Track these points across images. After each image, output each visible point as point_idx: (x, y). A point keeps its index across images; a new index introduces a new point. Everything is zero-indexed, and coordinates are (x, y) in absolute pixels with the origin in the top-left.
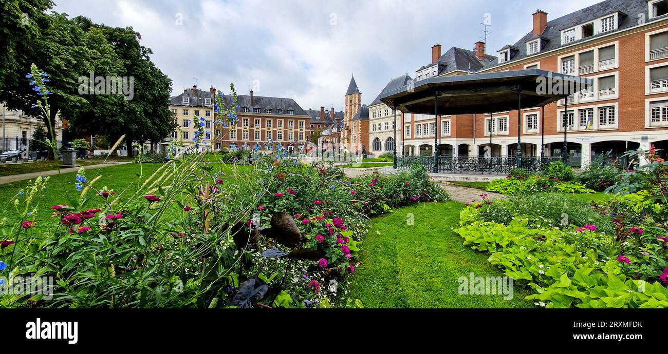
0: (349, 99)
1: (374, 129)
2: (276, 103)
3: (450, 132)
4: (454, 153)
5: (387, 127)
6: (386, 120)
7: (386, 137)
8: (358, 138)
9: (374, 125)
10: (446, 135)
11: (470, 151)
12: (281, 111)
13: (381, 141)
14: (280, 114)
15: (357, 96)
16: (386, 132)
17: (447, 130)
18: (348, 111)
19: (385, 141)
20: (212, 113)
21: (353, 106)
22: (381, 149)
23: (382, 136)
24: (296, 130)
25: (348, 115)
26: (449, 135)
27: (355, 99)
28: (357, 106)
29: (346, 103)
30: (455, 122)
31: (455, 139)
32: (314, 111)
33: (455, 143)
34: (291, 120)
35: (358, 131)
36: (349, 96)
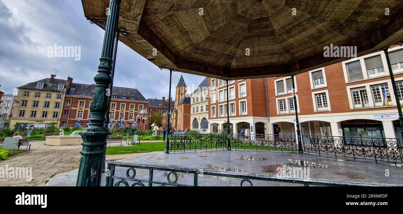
0: (178, 90)
1: (194, 111)
2: (122, 91)
3: (247, 111)
4: (252, 131)
5: (202, 110)
6: (201, 104)
7: (201, 118)
8: (181, 118)
9: (194, 109)
10: (244, 114)
11: (266, 129)
12: (125, 96)
13: (198, 121)
14: (124, 99)
15: (183, 88)
16: (201, 114)
17: (245, 109)
18: (177, 99)
19: (200, 121)
20: (63, 96)
21: (181, 95)
22: (198, 128)
23: (198, 117)
24: (136, 112)
25: (177, 101)
26: (246, 113)
27: (182, 90)
28: (183, 95)
29: (176, 93)
30: (251, 102)
31: (252, 117)
32: (158, 100)
33: (251, 121)
34: (133, 104)
35: (182, 113)
36: (178, 88)
